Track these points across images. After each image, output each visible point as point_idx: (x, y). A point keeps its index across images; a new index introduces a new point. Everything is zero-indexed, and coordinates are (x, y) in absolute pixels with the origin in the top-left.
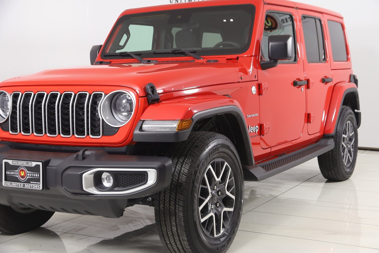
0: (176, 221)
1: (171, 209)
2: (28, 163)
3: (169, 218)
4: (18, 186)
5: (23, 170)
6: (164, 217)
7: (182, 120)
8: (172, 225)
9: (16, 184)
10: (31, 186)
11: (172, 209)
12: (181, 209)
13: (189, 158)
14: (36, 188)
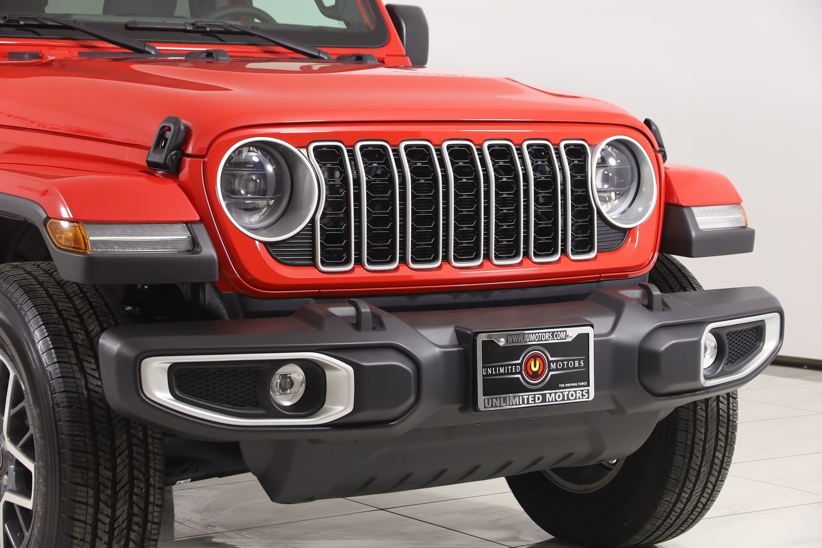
2: (556, 335)
4: (526, 403)
9: (521, 397)
10: (564, 395)
14: (578, 398)
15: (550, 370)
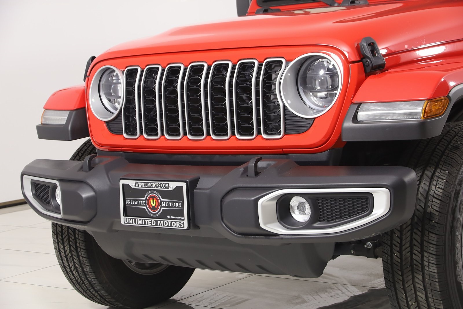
0: (423, 281)
1: (414, 261)
2: (163, 185)
3: (411, 277)
4: (146, 224)
5: (153, 197)
6: (402, 276)
7: (431, 100)
8: (417, 289)
9: (144, 220)
10: (168, 224)
11: (416, 260)
12: (433, 260)
13: (443, 168)
14: (177, 226)
15: (162, 207)
